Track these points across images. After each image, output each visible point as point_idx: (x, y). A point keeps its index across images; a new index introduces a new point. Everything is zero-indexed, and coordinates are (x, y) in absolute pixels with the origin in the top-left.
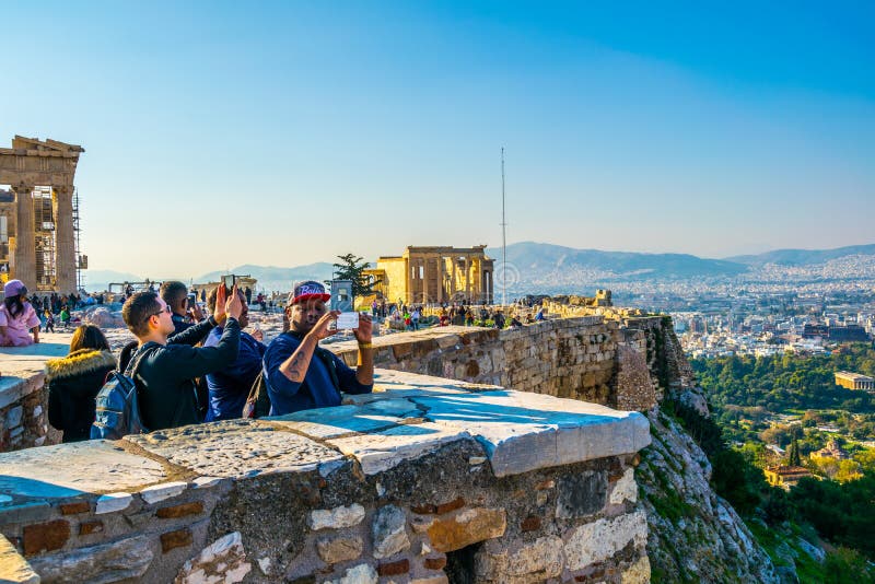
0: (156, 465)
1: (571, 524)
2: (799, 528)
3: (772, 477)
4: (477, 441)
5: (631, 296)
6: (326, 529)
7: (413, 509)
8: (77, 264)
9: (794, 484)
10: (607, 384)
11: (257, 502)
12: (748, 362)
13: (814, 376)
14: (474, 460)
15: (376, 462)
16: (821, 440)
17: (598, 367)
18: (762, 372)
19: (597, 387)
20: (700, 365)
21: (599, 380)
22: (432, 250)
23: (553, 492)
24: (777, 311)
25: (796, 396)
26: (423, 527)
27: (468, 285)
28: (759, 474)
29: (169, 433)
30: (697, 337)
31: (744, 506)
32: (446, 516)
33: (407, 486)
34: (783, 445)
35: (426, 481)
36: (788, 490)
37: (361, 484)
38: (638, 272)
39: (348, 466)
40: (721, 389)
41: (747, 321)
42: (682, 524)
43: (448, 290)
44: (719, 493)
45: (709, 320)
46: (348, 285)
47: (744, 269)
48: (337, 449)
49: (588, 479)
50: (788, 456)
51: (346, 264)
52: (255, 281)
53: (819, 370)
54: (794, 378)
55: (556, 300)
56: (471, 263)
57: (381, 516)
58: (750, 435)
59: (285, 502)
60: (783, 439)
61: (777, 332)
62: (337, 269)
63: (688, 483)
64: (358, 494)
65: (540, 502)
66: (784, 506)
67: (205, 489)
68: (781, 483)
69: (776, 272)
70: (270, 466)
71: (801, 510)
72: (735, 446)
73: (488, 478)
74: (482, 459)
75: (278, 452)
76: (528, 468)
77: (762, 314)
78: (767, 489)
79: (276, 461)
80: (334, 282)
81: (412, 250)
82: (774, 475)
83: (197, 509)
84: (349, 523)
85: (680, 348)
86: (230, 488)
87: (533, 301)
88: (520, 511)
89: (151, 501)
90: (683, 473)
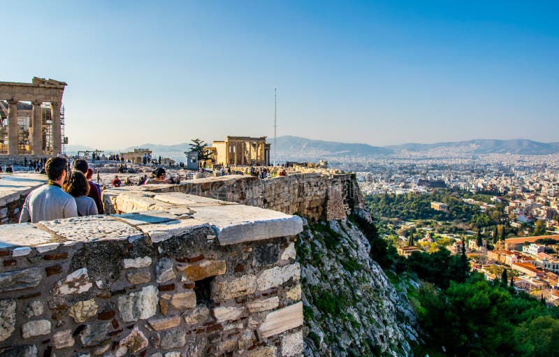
0: (49, 235)
1: (260, 269)
2: (410, 275)
3: (400, 252)
4: (212, 228)
5: (339, 164)
6: (131, 268)
7: (177, 260)
8: (63, 141)
9: (410, 254)
10: (323, 206)
11: (95, 254)
12: (392, 196)
13: (422, 203)
14: (209, 237)
15: (159, 237)
16: (423, 234)
17: (318, 198)
18: (399, 201)
19: (317, 207)
20: (370, 198)
21: (318, 204)
22: (239, 138)
23: (251, 254)
24: (406, 173)
25: (414, 213)
26: (182, 269)
27: (257, 156)
28: (394, 250)
29: (62, 221)
30: (369, 184)
31: (385, 265)
32: (195, 264)
33: (174, 249)
34: (406, 236)
35: (184, 246)
36: (407, 257)
37: (150, 247)
38: (342, 152)
39: (144, 239)
40: (379, 210)
41: (393, 178)
42: (355, 274)
43: (247, 159)
44: (374, 259)
45: (375, 176)
46: (196, 155)
47: (392, 152)
48: (141, 230)
49: (270, 248)
50: (408, 241)
51: (196, 144)
52: (151, 152)
53: (424, 201)
54: (413, 204)
55: (299, 164)
56: (259, 145)
57: (160, 263)
58: (392, 232)
59: (110, 254)
60: (406, 234)
61: (406, 183)
62: (191, 147)
63: (359, 254)
64: (148, 252)
65: (244, 258)
66: (404, 265)
67: (69, 247)
68: (404, 254)
69: (406, 154)
70: (104, 237)
71: (412, 266)
72: (385, 237)
73: (216, 245)
74: (214, 237)
75: (111, 230)
76: (238, 242)
77: (400, 174)
78: (397, 257)
79: (108, 235)
80: (189, 153)
81: (230, 138)
82: (402, 250)
83: (65, 256)
84: (144, 266)
85: (359, 189)
86: (82, 247)
87: (289, 164)
88: (234, 262)
89: (41, 251)
90: (357, 249)
